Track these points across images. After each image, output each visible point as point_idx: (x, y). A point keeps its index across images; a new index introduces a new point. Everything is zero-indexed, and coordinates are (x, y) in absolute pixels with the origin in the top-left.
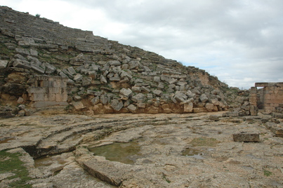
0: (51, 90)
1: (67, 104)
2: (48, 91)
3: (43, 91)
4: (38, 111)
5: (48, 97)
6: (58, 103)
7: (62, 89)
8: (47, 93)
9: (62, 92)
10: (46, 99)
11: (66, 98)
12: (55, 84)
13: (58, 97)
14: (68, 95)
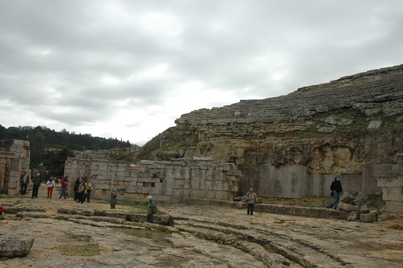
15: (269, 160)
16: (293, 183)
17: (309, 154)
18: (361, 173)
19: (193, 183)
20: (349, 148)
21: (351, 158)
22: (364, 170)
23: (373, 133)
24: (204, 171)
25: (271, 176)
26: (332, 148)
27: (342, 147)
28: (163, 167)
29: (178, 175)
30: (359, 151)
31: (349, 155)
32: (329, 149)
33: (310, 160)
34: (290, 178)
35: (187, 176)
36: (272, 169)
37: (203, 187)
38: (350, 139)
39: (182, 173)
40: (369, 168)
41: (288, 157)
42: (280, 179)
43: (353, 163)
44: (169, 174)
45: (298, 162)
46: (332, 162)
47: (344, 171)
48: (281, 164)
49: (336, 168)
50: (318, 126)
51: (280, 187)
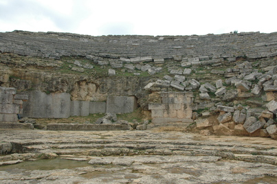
0: (171, 107)
1: (191, 121)
2: (168, 107)
3: (162, 107)
4: (156, 126)
5: (168, 113)
6: (180, 120)
7: (185, 105)
8: (167, 109)
9: (185, 108)
10: (165, 115)
11: (189, 114)
12: (176, 100)
13: (180, 114)
14: (193, 111)
15: (39, 87)
16: (62, 106)
17: (72, 86)
18: (105, 101)
20: (96, 84)
21: (96, 91)
22: (108, 99)
23: (113, 77)
25: (42, 101)
26: (87, 83)
27: (93, 83)
30: (103, 87)
31: (95, 88)
32: (84, 83)
33: (72, 90)
34: (59, 103)
36: (43, 95)
38: (97, 79)
40: (112, 98)
41: (60, 87)
42: (50, 103)
43: (98, 94)
45: (65, 91)
46: (87, 93)
47: (92, 99)
48: (52, 92)
49: (88, 97)
50: (70, 66)
51: (50, 110)
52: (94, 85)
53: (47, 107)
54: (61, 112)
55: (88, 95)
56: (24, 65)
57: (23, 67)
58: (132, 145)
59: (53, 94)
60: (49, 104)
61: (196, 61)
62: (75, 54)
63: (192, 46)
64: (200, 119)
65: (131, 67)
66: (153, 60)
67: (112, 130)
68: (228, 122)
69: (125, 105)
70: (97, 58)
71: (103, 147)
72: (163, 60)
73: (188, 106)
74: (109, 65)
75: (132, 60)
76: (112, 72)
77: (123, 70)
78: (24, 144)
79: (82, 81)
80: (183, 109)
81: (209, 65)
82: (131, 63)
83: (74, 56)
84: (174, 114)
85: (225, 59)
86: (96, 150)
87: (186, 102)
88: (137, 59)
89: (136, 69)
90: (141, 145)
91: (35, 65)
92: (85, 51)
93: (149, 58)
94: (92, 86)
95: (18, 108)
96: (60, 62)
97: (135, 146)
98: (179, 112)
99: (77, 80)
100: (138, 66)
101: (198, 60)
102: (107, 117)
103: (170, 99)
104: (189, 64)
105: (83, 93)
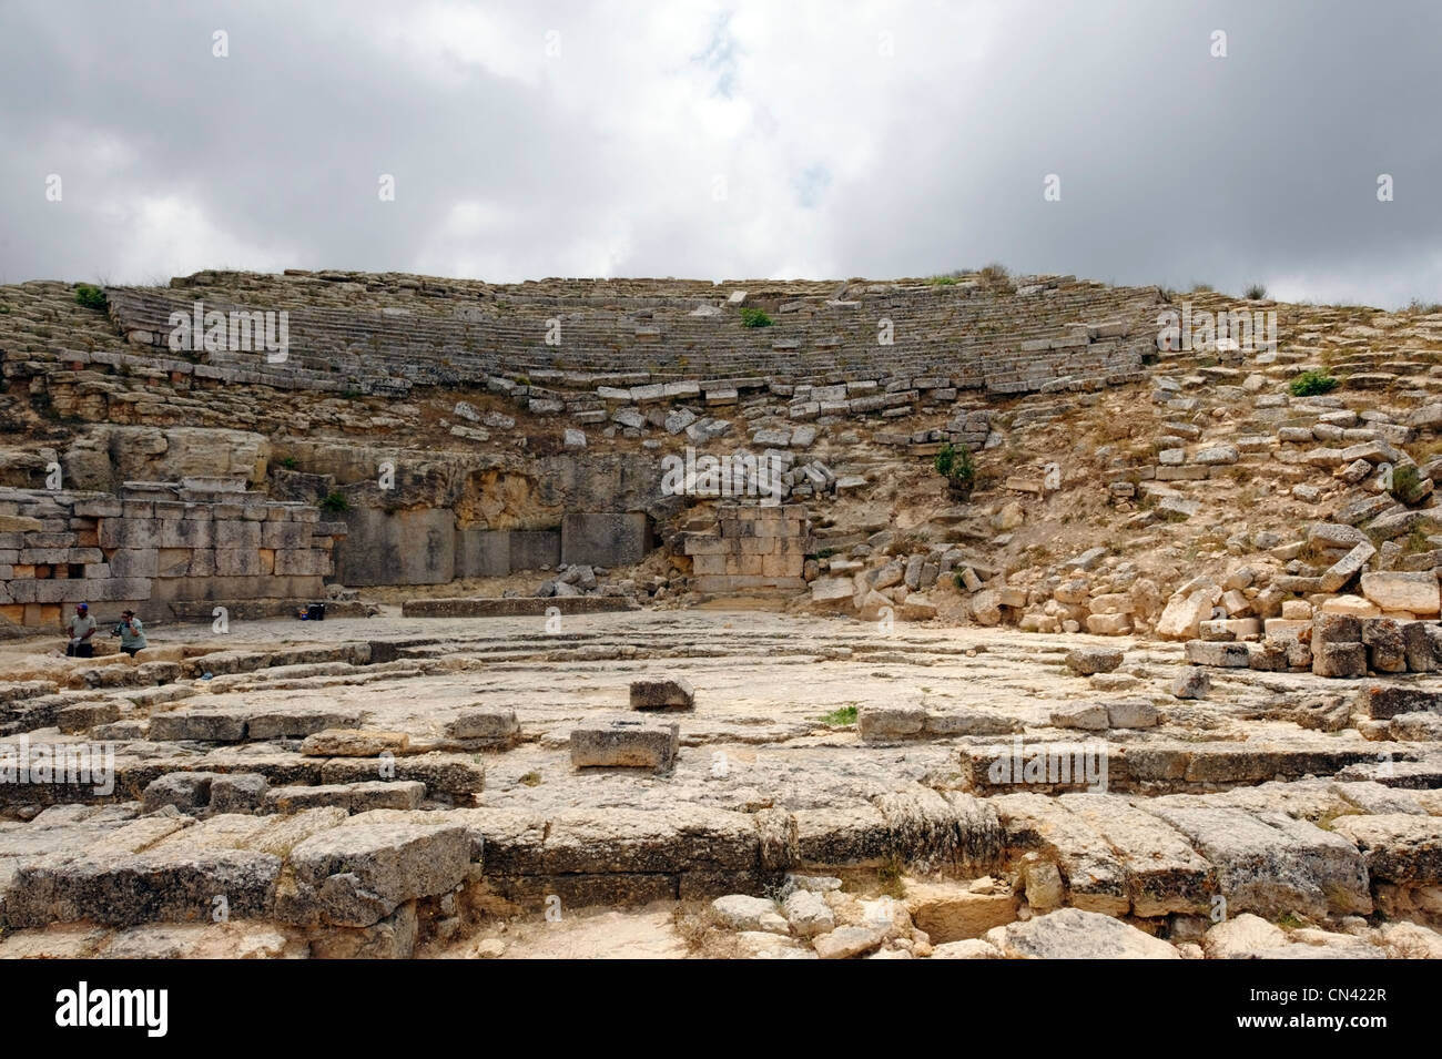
0: (746, 545)
1: (801, 584)
2: (739, 548)
3: (723, 546)
5: (738, 564)
6: (771, 582)
7: (784, 541)
8: (736, 554)
9: (785, 547)
10: (731, 568)
11: (795, 565)
12: (759, 527)
13: (772, 566)
14: (806, 557)
16: (431, 549)
17: (459, 486)
18: (558, 529)
19: (222, 558)
20: (527, 477)
21: (529, 497)
22: (565, 521)
23: (574, 452)
24: (255, 526)
25: (371, 535)
27: (518, 475)
28: (116, 511)
29: (171, 537)
30: (549, 487)
31: (525, 491)
32: (492, 478)
33: (460, 499)
34: (423, 538)
35: (201, 539)
36: (375, 517)
37: (253, 569)
38: (529, 461)
39: (183, 530)
40: (578, 520)
41: (424, 491)
43: (534, 507)
44: (140, 534)
45: (440, 502)
46: (501, 505)
47: (517, 522)
48: (402, 507)
49: (504, 517)
50: (444, 422)
51: (397, 560)
52: (522, 481)
53: (389, 551)
54: (431, 566)
55: (504, 511)
56: (304, 425)
57: (301, 432)
58: (642, 641)
59: (404, 514)
60: (393, 542)
61: (834, 399)
62: (452, 376)
63: (833, 341)
64: (824, 580)
65: (634, 419)
66: (703, 393)
67: (585, 612)
68: (893, 585)
69: (617, 540)
70: (523, 389)
71: (575, 646)
72: (734, 394)
73: (791, 544)
74: (563, 412)
75: (637, 394)
76: (574, 437)
77: (610, 431)
78: (399, 645)
79: (487, 471)
80: (778, 552)
81: (874, 412)
82: (632, 403)
83: (449, 385)
84: (755, 567)
85: (923, 391)
86: (564, 650)
87: (786, 533)
88: (652, 392)
89: (649, 425)
90: (663, 641)
91: (337, 425)
92: (481, 362)
93: (691, 387)
94: (515, 485)
95: (325, 559)
96: (408, 409)
97: (649, 642)
98: (769, 561)
99: (471, 469)
100: (654, 416)
101: (841, 393)
102: (567, 576)
103: (744, 524)
104: (812, 408)
105: (490, 508)
